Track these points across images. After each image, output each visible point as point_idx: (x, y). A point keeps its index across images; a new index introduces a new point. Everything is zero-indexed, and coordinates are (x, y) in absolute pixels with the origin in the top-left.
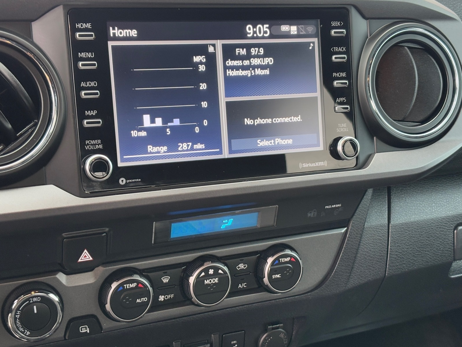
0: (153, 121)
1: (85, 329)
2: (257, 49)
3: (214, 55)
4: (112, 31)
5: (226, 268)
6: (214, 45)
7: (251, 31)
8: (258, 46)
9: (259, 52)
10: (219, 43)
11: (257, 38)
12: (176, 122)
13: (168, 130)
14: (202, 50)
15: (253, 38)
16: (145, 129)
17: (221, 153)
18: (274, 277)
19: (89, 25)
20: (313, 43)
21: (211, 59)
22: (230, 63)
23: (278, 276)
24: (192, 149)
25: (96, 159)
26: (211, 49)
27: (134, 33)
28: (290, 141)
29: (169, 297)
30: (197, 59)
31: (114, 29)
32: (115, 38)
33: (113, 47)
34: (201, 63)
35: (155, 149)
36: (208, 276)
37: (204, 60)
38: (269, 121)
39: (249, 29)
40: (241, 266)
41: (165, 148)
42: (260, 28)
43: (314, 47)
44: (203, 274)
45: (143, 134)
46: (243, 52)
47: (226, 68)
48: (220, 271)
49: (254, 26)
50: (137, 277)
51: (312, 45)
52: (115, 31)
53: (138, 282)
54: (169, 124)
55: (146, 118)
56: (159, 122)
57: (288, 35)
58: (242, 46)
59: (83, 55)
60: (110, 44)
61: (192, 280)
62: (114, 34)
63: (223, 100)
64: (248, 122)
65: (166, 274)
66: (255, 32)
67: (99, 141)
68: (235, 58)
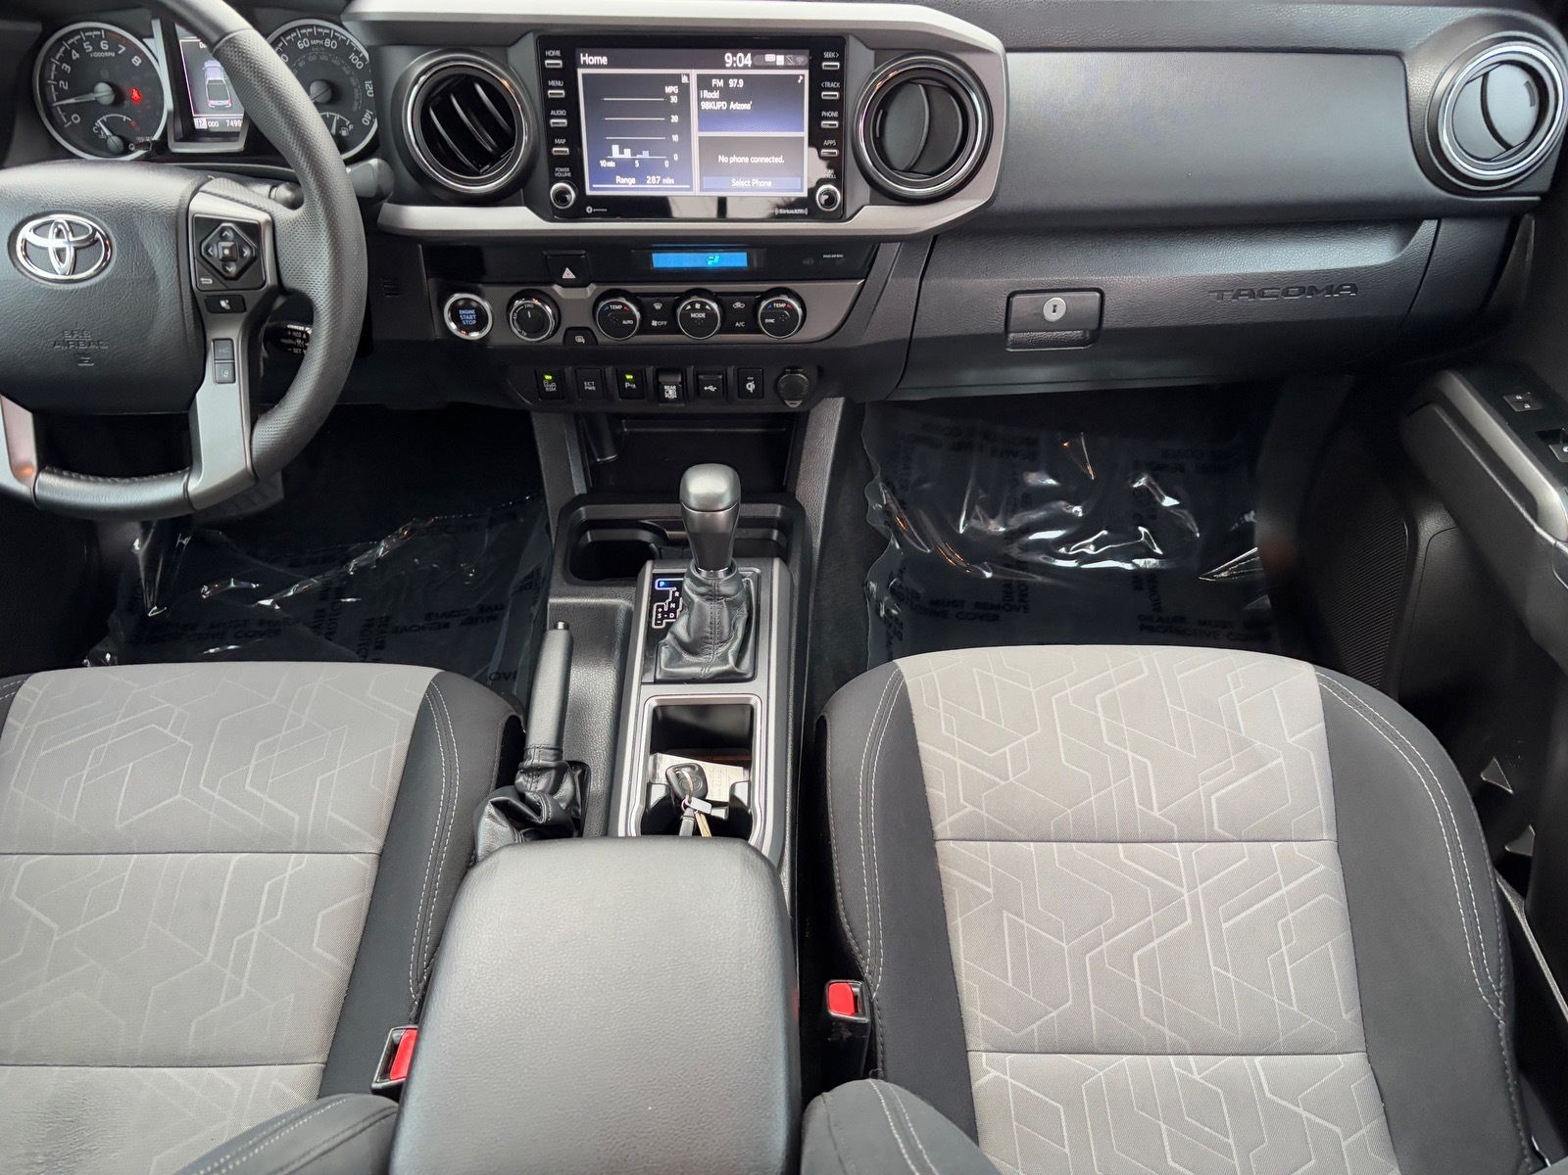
0: (622, 152)
1: (580, 339)
2: (736, 80)
3: (687, 86)
4: (582, 58)
5: (715, 306)
6: (688, 75)
7: (730, 61)
8: (738, 77)
9: (738, 83)
10: (694, 73)
11: (737, 68)
12: (645, 155)
13: (637, 162)
14: (675, 80)
15: (732, 68)
16: (613, 160)
17: (691, 189)
18: (767, 321)
19: (558, 53)
20: (803, 76)
21: (684, 90)
22: (706, 94)
23: (772, 321)
24: (661, 183)
25: (562, 187)
26: (684, 80)
27: (604, 60)
28: (769, 184)
29: (662, 323)
30: (669, 89)
31: (584, 56)
32: (586, 66)
33: (584, 75)
34: (673, 94)
35: (623, 180)
36: (694, 310)
37: (677, 91)
38: (746, 160)
39: (728, 57)
40: (738, 305)
41: (633, 180)
42: (740, 57)
43: (803, 81)
44: (689, 307)
45: (612, 164)
46: (720, 83)
47: (700, 100)
48: (707, 307)
49: (734, 55)
50: (623, 300)
51: (801, 78)
52: (585, 58)
53: (624, 305)
54: (638, 156)
55: (615, 148)
56: (627, 154)
57: (774, 66)
58: (719, 77)
59: (552, 83)
60: (581, 72)
61: (679, 310)
62: (585, 61)
63: (696, 134)
64: (722, 159)
65: (658, 301)
66: (734, 62)
67: (568, 169)
68: (711, 89)
